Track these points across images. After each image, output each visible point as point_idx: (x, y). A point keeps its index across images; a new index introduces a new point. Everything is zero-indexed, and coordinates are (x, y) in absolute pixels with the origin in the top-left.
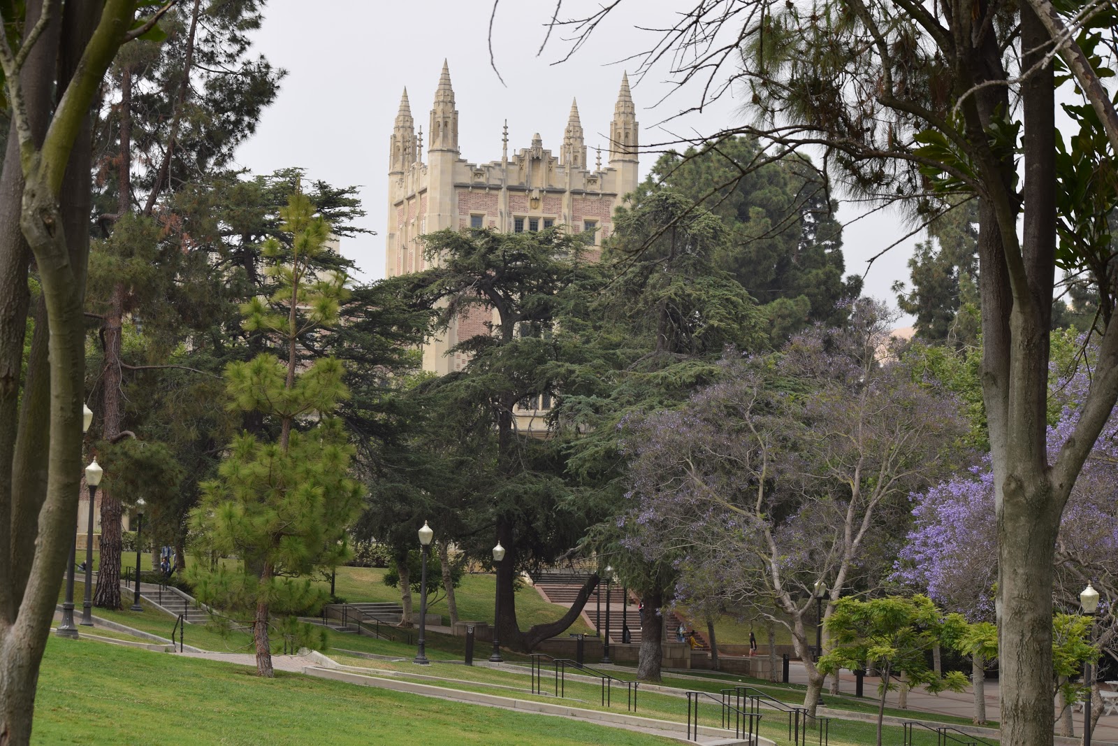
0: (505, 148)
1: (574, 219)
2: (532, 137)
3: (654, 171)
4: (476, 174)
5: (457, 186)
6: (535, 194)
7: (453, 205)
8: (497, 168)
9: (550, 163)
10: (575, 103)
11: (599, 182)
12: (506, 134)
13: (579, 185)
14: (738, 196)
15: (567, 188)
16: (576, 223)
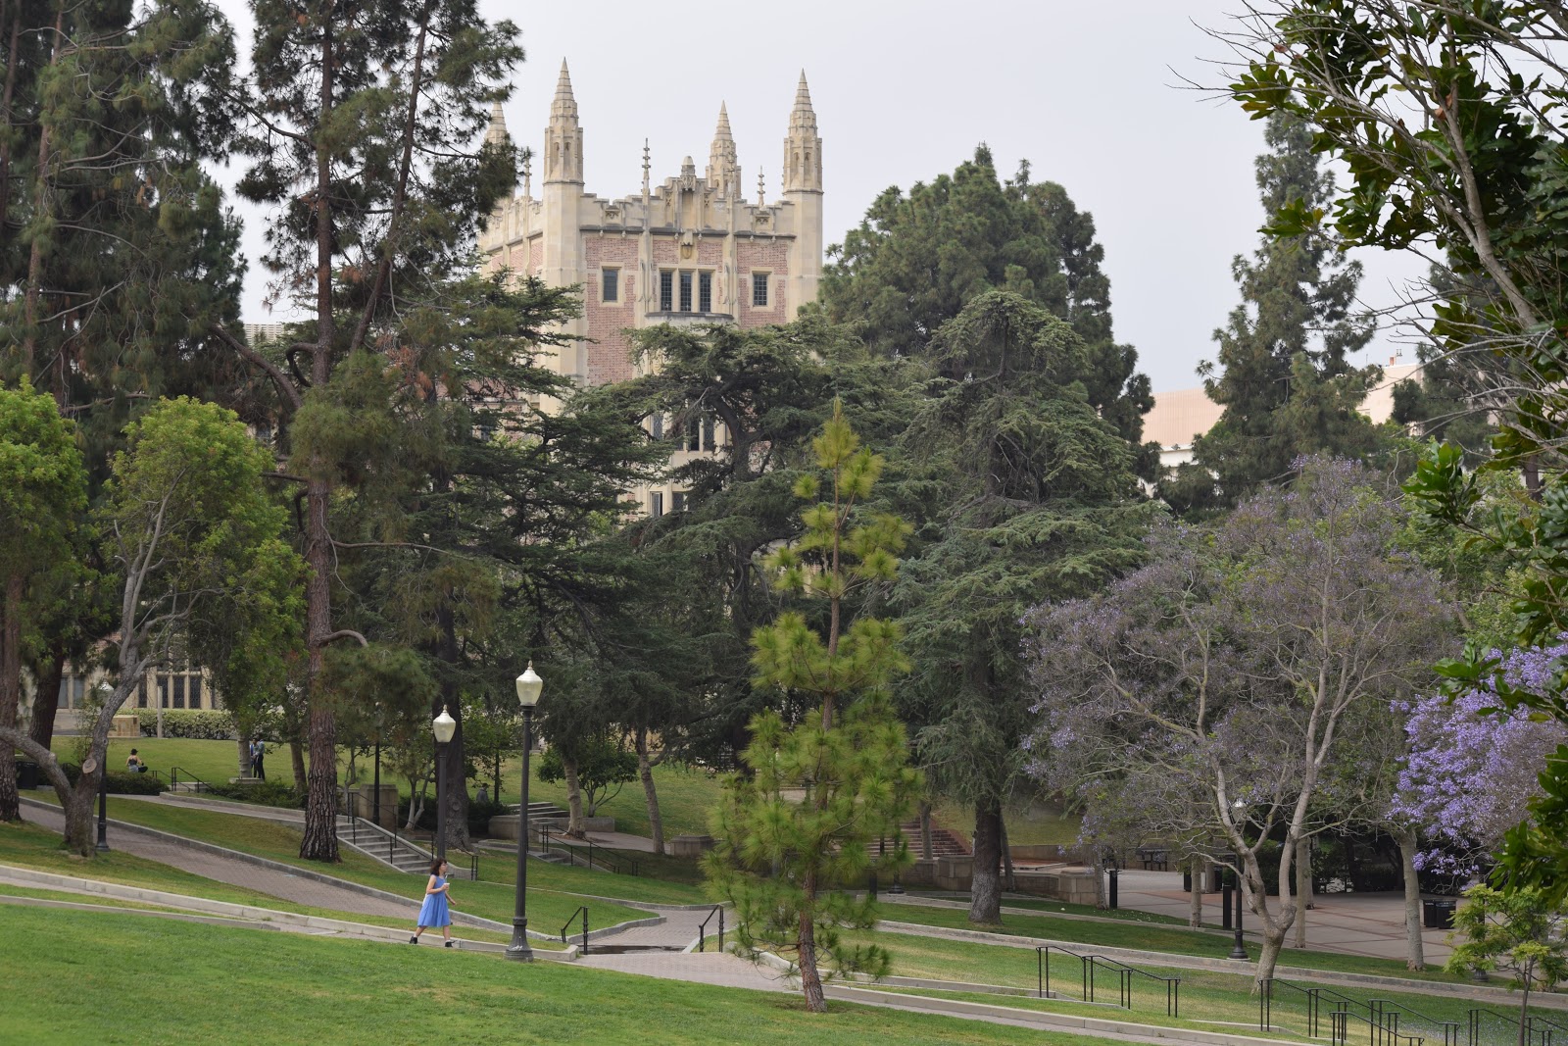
0: (647, 177)
1: (739, 270)
2: (682, 162)
3: (869, 215)
4: (608, 214)
5: (583, 230)
6: (687, 239)
7: (579, 256)
8: (636, 204)
9: (706, 196)
10: (724, 108)
11: (771, 220)
12: (647, 158)
13: (745, 226)
14: (988, 251)
15: (730, 229)
16: (743, 276)
